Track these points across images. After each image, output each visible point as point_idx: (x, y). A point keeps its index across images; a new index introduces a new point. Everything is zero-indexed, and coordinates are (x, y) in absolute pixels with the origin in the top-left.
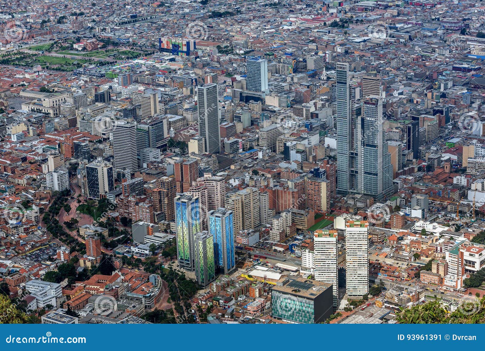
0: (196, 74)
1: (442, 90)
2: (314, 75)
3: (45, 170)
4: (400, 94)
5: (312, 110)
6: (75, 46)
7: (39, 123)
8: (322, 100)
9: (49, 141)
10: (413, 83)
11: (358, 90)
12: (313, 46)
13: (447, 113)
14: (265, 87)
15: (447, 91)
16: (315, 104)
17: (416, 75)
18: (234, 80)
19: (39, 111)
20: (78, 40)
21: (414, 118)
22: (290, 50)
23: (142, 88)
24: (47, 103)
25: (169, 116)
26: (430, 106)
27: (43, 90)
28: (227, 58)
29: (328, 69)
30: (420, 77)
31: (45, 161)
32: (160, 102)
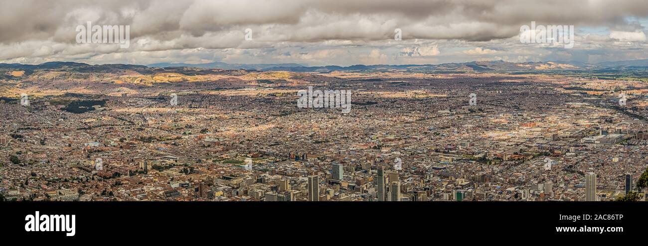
0: (307, 171)
1: (428, 178)
2: (366, 172)
4: (408, 181)
5: (365, 189)
6: (248, 155)
8: (370, 184)
10: (414, 175)
11: (387, 179)
12: (365, 158)
13: (431, 189)
14: (341, 177)
15: (431, 179)
16: (366, 186)
17: (415, 172)
18: (326, 174)
20: (250, 153)
21: (415, 192)
22: (353, 160)
23: (280, 177)
25: (294, 191)
26: (423, 186)
28: (323, 163)
29: (372, 169)
30: (417, 173)
32: (289, 184)
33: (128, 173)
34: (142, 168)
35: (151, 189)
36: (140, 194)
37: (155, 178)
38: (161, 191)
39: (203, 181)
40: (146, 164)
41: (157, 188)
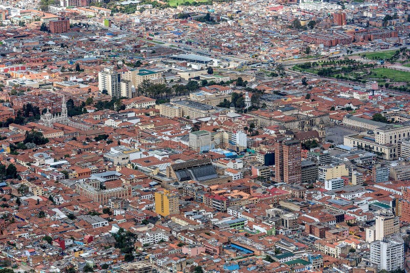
3: (369, 238)
7: (367, 166)
9: (379, 195)
19: (369, 149)
24: (382, 137)
27: (378, 118)
31: (370, 223)
33: (64, 105)
34: (105, 92)
35: (134, 156)
36: (98, 171)
37: (144, 122)
38: (164, 161)
39: (289, 132)
40: (118, 79)
41: (151, 154)
